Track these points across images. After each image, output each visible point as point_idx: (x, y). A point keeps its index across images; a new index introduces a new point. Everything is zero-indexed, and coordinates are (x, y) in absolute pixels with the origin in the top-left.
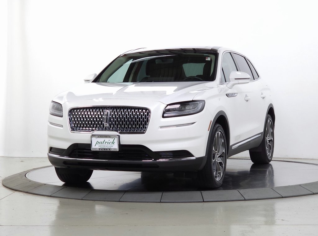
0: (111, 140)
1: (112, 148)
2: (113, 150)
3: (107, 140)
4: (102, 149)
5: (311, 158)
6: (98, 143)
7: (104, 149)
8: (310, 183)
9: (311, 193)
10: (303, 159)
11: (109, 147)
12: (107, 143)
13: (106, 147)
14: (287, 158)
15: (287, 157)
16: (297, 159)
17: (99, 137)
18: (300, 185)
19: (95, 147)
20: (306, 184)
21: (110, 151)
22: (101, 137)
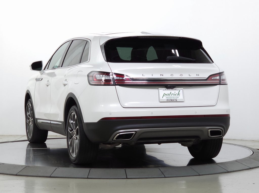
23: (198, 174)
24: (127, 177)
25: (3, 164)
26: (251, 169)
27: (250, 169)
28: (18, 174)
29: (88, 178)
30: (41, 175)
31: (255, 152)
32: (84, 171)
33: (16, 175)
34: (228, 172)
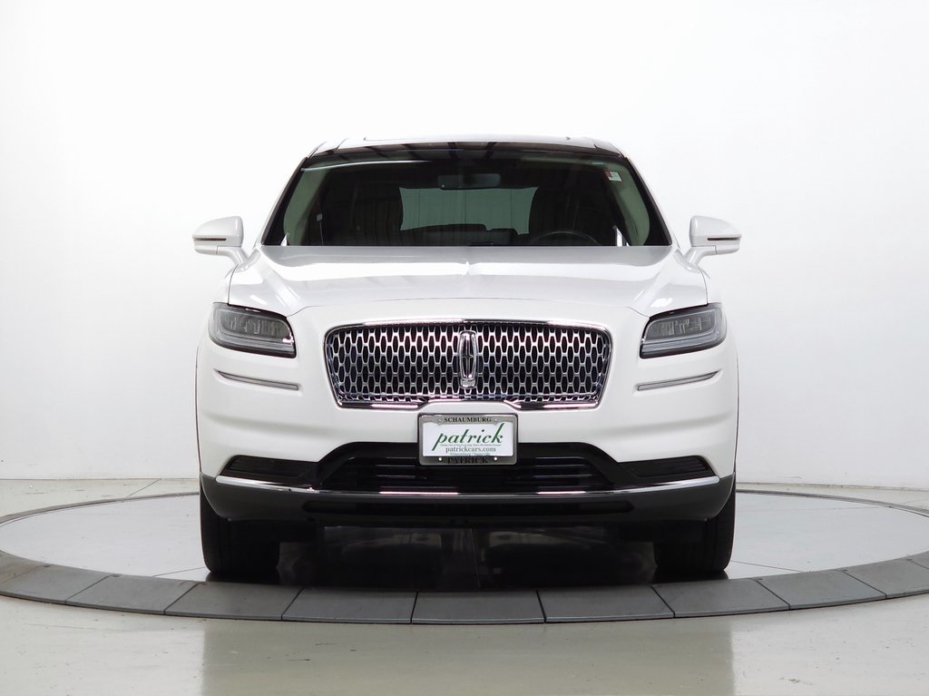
0: (491, 429)
1: (492, 454)
2: (495, 461)
3: (475, 429)
4: (459, 460)
5: (873, 485)
6: (443, 438)
8: (874, 565)
9: (878, 594)
10: (849, 487)
11: (483, 454)
12: (474, 441)
14: (798, 485)
15: (797, 481)
16: (828, 486)
17: (447, 421)
18: (844, 571)
19: (434, 451)
20: (862, 569)
22: (455, 420)
25: (115, 576)
28: (169, 610)
33: (165, 614)
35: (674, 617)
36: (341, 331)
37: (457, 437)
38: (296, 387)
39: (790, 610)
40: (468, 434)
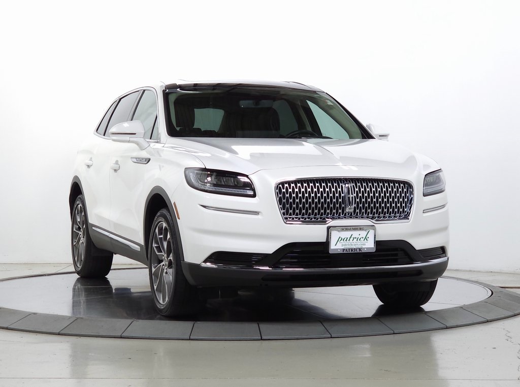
0: (363, 234)
1: (364, 247)
2: (365, 251)
3: (356, 234)
4: (348, 251)
6: (340, 239)
7: (350, 250)
9: (442, 326)
11: (360, 247)
12: (355, 240)
13: (354, 247)
17: (343, 230)
19: (336, 246)
21: (361, 252)
22: (347, 229)
23: (392, 332)
24: (261, 338)
26: (489, 323)
27: (488, 321)
28: (62, 332)
29: (190, 340)
30: (104, 334)
31: (495, 292)
32: (183, 327)
33: (59, 334)
34: (447, 328)
35: (331, 338)
36: (283, 184)
37: (347, 238)
38: (256, 213)
39: (394, 334)
40: (352, 237)
